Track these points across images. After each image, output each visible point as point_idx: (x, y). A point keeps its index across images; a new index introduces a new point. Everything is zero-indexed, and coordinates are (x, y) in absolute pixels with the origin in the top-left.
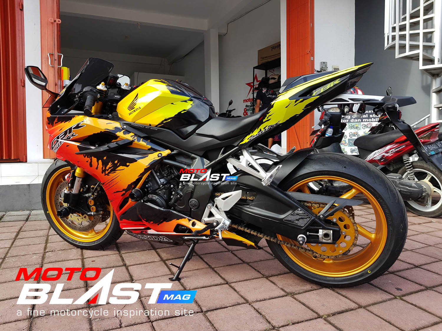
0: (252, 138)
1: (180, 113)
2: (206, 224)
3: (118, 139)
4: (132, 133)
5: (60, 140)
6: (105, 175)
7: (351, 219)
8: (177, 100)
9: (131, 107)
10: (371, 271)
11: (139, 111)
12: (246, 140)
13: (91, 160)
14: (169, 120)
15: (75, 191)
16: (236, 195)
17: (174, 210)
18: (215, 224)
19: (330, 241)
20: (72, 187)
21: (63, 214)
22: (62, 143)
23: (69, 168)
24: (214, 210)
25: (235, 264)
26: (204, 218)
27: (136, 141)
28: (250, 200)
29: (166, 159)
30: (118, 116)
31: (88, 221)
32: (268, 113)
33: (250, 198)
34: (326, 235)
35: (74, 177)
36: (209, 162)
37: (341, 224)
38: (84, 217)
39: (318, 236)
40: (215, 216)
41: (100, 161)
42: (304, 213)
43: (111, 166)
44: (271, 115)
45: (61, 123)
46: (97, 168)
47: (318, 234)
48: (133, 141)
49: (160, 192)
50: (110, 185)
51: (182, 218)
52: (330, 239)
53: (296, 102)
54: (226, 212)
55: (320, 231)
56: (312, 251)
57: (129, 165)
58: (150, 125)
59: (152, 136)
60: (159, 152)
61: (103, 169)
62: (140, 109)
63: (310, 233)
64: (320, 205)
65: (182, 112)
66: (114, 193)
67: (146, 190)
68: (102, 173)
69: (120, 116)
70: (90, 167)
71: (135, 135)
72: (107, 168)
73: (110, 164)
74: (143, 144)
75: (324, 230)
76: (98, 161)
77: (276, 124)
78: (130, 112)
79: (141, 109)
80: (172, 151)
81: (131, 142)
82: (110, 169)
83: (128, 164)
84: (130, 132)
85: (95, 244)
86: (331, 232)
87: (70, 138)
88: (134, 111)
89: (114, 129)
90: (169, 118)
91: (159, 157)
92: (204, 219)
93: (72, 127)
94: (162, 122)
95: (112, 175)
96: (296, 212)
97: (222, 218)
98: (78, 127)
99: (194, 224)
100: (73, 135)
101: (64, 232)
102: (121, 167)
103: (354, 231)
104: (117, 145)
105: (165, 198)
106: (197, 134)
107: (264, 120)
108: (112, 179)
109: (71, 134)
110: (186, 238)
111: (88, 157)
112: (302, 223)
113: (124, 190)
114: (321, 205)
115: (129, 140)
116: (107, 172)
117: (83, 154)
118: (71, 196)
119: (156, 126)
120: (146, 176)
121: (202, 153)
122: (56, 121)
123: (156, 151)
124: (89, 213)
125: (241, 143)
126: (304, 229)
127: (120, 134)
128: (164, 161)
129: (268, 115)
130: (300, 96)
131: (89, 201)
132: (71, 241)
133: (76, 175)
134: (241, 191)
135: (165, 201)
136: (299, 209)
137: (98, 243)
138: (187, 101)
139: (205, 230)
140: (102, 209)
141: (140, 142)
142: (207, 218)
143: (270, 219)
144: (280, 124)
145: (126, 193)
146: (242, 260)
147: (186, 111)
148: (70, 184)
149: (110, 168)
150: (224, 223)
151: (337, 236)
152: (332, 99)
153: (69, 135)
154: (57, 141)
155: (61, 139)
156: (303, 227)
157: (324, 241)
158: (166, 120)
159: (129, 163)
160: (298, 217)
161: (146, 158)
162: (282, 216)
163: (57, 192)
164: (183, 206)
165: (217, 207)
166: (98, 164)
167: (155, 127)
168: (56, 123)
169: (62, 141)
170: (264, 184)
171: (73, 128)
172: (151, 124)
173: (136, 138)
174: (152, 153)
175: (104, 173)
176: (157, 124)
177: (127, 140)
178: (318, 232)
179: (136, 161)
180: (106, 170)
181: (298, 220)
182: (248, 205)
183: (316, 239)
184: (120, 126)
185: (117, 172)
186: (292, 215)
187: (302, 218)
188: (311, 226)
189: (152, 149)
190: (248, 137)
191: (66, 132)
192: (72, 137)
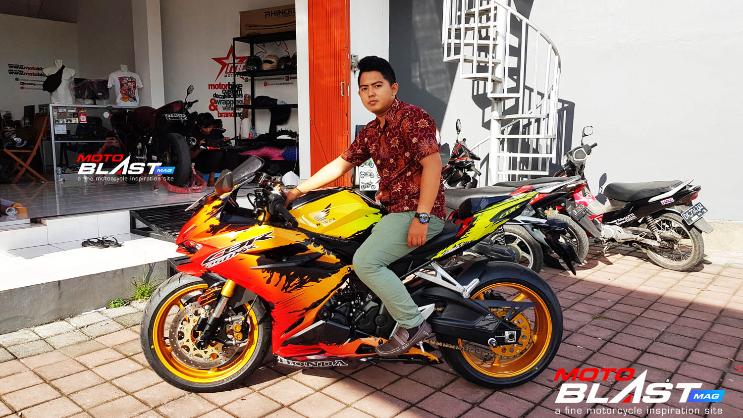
0: (446, 253)
3: (307, 252)
4: (322, 245)
5: (230, 252)
6: (285, 293)
13: (272, 276)
14: (361, 233)
16: (430, 308)
19: (514, 341)
27: (326, 254)
28: (440, 311)
32: (468, 232)
33: (440, 309)
34: (511, 336)
37: (520, 326)
39: (505, 337)
41: (284, 277)
42: (494, 318)
43: (297, 282)
45: (231, 232)
46: (276, 285)
48: (323, 254)
49: (340, 310)
50: (288, 303)
51: (366, 337)
52: (514, 339)
55: (506, 332)
57: (321, 280)
58: (341, 237)
60: (348, 266)
61: (285, 286)
62: (334, 221)
63: (498, 336)
66: (289, 313)
68: (281, 290)
70: (267, 284)
71: (324, 247)
72: (291, 285)
73: (297, 280)
74: (333, 258)
75: (509, 332)
76: (281, 277)
78: (318, 223)
79: (336, 220)
81: (321, 255)
82: (295, 286)
84: (320, 245)
86: (515, 332)
87: (246, 250)
88: (325, 222)
89: (304, 241)
90: (362, 231)
91: (348, 271)
93: (254, 239)
94: (354, 235)
95: (294, 292)
96: (487, 317)
98: (264, 238)
102: (311, 283)
103: (530, 331)
104: (310, 259)
105: (347, 316)
107: (462, 237)
108: (293, 296)
109: (250, 246)
111: (267, 272)
112: (491, 328)
113: (305, 309)
115: (320, 253)
116: (289, 289)
117: (263, 269)
119: (346, 239)
123: (344, 264)
124: (228, 343)
125: (434, 257)
126: (494, 333)
127: (311, 247)
131: (235, 326)
133: (223, 293)
134: (434, 303)
136: (489, 315)
138: (378, 214)
141: (329, 256)
144: (475, 241)
145: (306, 312)
149: (295, 284)
151: (519, 335)
153: (245, 247)
154: (225, 254)
156: (491, 331)
157: (509, 341)
158: (358, 232)
159: (322, 278)
160: (488, 322)
161: (338, 272)
162: (474, 323)
166: (280, 280)
169: (234, 253)
170: (465, 297)
171: (256, 239)
173: (326, 251)
174: (342, 267)
175: (284, 291)
176: (349, 236)
177: (317, 253)
178: (504, 335)
179: (330, 276)
180: (288, 286)
181: (487, 325)
182: (438, 316)
183: (502, 341)
184: (307, 238)
185: (304, 288)
186: (483, 321)
187: (492, 323)
188: (500, 329)
189: (341, 262)
190: (442, 251)
191: (243, 244)
192: (249, 250)
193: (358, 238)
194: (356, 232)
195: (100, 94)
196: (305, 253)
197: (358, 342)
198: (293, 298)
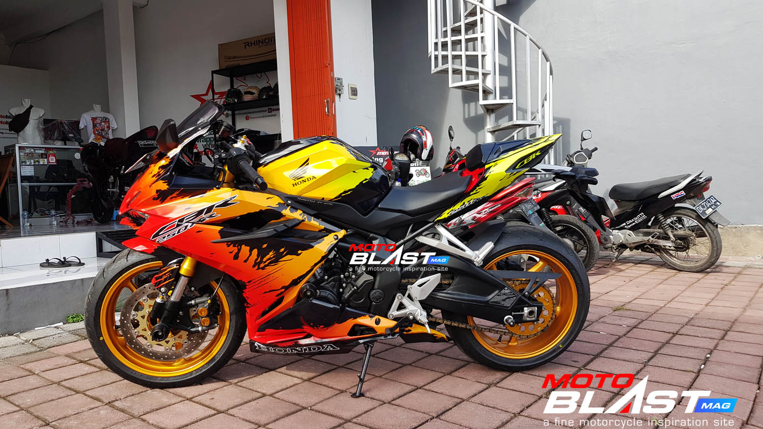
0: (453, 212)
1: (361, 183)
2: (395, 319)
3: (282, 219)
4: (300, 209)
5: (184, 224)
6: (257, 269)
8: (360, 167)
10: (563, 344)
11: (312, 182)
12: (445, 215)
13: (239, 250)
14: (349, 193)
15: (174, 297)
16: (434, 280)
17: (349, 307)
18: (411, 317)
19: (534, 319)
22: (189, 228)
24: (406, 301)
27: (307, 220)
28: (445, 284)
29: (341, 242)
32: (479, 186)
33: (445, 282)
34: (531, 313)
39: (523, 315)
40: (408, 307)
41: (255, 252)
42: (511, 292)
43: (272, 256)
44: (481, 188)
46: (246, 261)
47: (523, 313)
48: (303, 221)
49: (327, 285)
50: (262, 281)
51: (360, 316)
52: (534, 316)
54: (421, 302)
55: (525, 309)
57: (301, 253)
58: (323, 199)
59: (324, 212)
60: (333, 234)
61: (257, 261)
62: (315, 180)
63: (515, 313)
65: (364, 182)
66: (265, 293)
68: (254, 266)
70: (235, 259)
71: (304, 212)
72: (264, 260)
73: (271, 253)
74: (316, 224)
75: (529, 308)
76: (251, 251)
77: (483, 197)
78: (294, 182)
79: (316, 179)
80: (346, 232)
81: (300, 222)
82: (269, 261)
83: (299, 252)
84: (298, 209)
86: (536, 308)
87: (205, 219)
88: (303, 181)
89: (278, 206)
90: (350, 190)
91: (335, 239)
92: (392, 313)
93: (214, 205)
94: (340, 195)
95: (269, 269)
96: (503, 291)
97: (417, 309)
98: (225, 204)
99: (377, 322)
100: (211, 217)
102: (288, 257)
103: (553, 305)
104: (286, 228)
106: (379, 208)
109: (209, 214)
110: (361, 341)
111: (234, 246)
112: (508, 304)
113: (282, 288)
115: (298, 220)
116: (262, 265)
117: (227, 242)
118: (167, 307)
119: (331, 200)
121: (384, 232)
123: (330, 232)
124: (193, 330)
125: (437, 219)
126: (510, 309)
127: (287, 212)
131: (198, 310)
133: (182, 272)
134: (440, 274)
136: (506, 288)
138: (368, 168)
139: (396, 327)
141: (311, 222)
142: (396, 311)
144: (487, 197)
145: (285, 290)
147: (367, 181)
148: (163, 290)
149: (270, 259)
150: (422, 315)
153: (204, 216)
154: (178, 225)
155: (187, 222)
156: (509, 307)
157: (528, 319)
158: (345, 192)
159: (302, 251)
160: (505, 297)
161: (323, 242)
162: (487, 298)
164: (360, 301)
165: (410, 297)
166: (250, 255)
167: (329, 201)
168: (172, 198)
169: (189, 224)
170: (477, 265)
171: (216, 206)
172: (324, 197)
173: (305, 216)
174: (327, 235)
175: (256, 267)
176: (333, 198)
177: (295, 219)
178: (523, 311)
179: (312, 247)
180: (261, 262)
181: (504, 300)
182: (444, 290)
183: (519, 320)
184: (282, 202)
185: (280, 264)
186: (498, 295)
187: (509, 298)
188: (518, 305)
189: (325, 229)
190: (447, 211)
191: (200, 212)
192: (208, 219)
193: (345, 198)
194: (342, 192)
195: (71, 135)
196: (279, 220)
197: (350, 323)
198: (268, 275)
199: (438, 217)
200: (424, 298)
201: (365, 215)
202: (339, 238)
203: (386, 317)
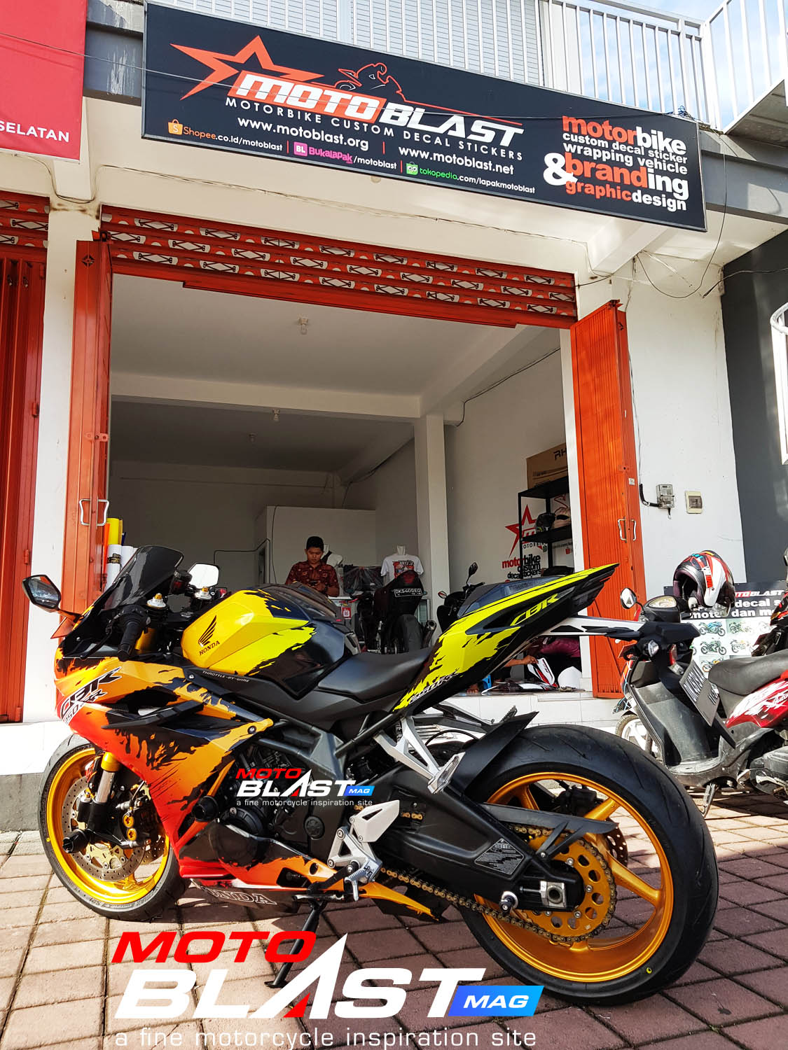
0: (415, 699)
1: (289, 650)
2: (336, 868)
3: (178, 701)
4: (204, 688)
5: (76, 702)
6: (152, 769)
7: (599, 860)
8: (284, 627)
9: (204, 640)
10: (653, 969)
11: (216, 648)
12: (404, 703)
13: (129, 740)
14: (270, 664)
15: (100, 798)
16: (389, 810)
17: (279, 839)
18: (350, 868)
19: (561, 906)
20: (94, 790)
21: (75, 845)
22: (80, 708)
23: (91, 750)
24: (349, 841)
25: (407, 956)
26: (333, 856)
27: (210, 703)
28: (417, 819)
29: (263, 737)
30: (182, 655)
31: (123, 860)
32: (435, 656)
33: (417, 817)
34: (554, 893)
35: (99, 771)
36: (342, 742)
37: (584, 871)
38: (116, 851)
39: (540, 894)
40: (352, 852)
41: (144, 742)
42: (512, 849)
43: (163, 752)
44: (440, 659)
45: (80, 669)
46: (138, 756)
47: (540, 892)
48: (204, 703)
50: (160, 787)
51: (292, 855)
52: (562, 901)
53: (478, 637)
54: (371, 844)
55: (543, 884)
56: (537, 926)
57: (195, 750)
58: (236, 673)
59: (238, 692)
60: (250, 725)
61: (150, 758)
63: (524, 890)
64: (541, 831)
65: (293, 649)
66: (169, 803)
67: (226, 798)
68: (148, 765)
69: (185, 655)
70: (127, 753)
71: (209, 692)
72: (156, 756)
73: (161, 748)
74: (223, 709)
75: (549, 883)
76: (140, 742)
77: (453, 674)
78: (201, 648)
79: (220, 645)
80: (275, 722)
81: (201, 706)
82: (162, 758)
83: (192, 748)
84: (200, 687)
85: (134, 908)
86: (563, 885)
87: (94, 698)
88: (208, 647)
89: (171, 682)
90: (270, 661)
91: (249, 733)
92: (332, 858)
94: (257, 668)
95: (164, 769)
96: (497, 845)
97: (365, 856)
98: (108, 678)
99: (314, 869)
100: (98, 694)
101: (75, 882)
102: (180, 755)
103: (608, 885)
104: (175, 713)
105: (262, 815)
106: (320, 688)
107: (431, 668)
108: (164, 777)
109: (96, 691)
110: (299, 897)
111: (123, 735)
112: (509, 868)
113: (185, 798)
114: (544, 831)
115: (197, 702)
116: (155, 764)
117: (116, 729)
118: (92, 808)
119: (247, 675)
120: (228, 770)
121: (329, 725)
122: (71, 666)
123: (245, 721)
124: (123, 843)
125: (396, 708)
126: (513, 881)
127: (182, 692)
128: (261, 740)
129: (435, 659)
130: (485, 628)
131: (125, 818)
132: (88, 901)
134: (397, 801)
135: (261, 821)
136: (502, 840)
137: (138, 906)
138: (304, 628)
139: (332, 880)
140: (148, 834)
141: (216, 706)
142: (338, 856)
143: (451, 860)
144: (460, 674)
145: (188, 803)
146: (424, 947)
147: (300, 646)
148: (91, 784)
149: (161, 755)
150: (367, 869)
151: (576, 895)
152: (552, 626)
153: (92, 694)
154: (72, 704)
155: (79, 700)
156: (510, 876)
158: (263, 663)
159: (195, 747)
160: (501, 856)
161: (226, 736)
162: (472, 855)
163: (67, 801)
164: (293, 832)
165: (354, 833)
166: (141, 748)
167: (245, 676)
168: (71, 670)
169: (80, 703)
170: (432, 791)
171: (99, 680)
172: (237, 671)
173: (209, 698)
174: (239, 726)
175: (150, 766)
176: (248, 672)
177: (193, 701)
178: (538, 887)
179: (207, 742)
180: (153, 760)
181: (500, 862)
182: (414, 830)
183: (531, 902)
185: (174, 763)
186: (489, 851)
187: (509, 859)
188: (525, 874)
189: (237, 717)
190: (408, 696)
192: (97, 697)
193: (265, 673)
194: (259, 663)
196: (176, 702)
197: (279, 864)
198: (164, 780)
199: (396, 706)
200: (375, 839)
201: (297, 698)
202: (257, 731)
203: (326, 864)
